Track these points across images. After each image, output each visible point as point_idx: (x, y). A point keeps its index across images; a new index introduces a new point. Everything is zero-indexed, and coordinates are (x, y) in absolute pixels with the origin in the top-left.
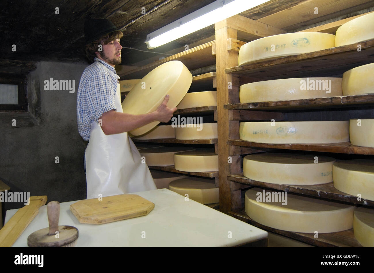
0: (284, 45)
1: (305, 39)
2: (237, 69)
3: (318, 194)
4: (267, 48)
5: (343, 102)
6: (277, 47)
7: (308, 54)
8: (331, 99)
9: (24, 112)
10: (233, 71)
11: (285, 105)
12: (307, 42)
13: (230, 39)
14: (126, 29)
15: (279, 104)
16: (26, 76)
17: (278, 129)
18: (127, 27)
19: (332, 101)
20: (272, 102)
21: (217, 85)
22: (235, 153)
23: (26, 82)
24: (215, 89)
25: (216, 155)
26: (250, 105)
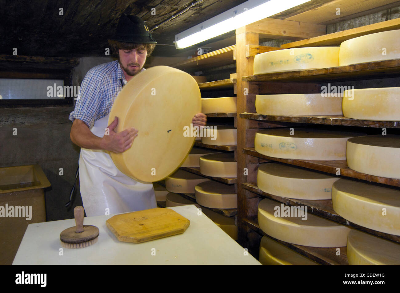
0: (287, 60)
1: (308, 55)
2: (252, 79)
3: (312, 210)
4: (272, 63)
5: (333, 124)
6: (281, 63)
7: (309, 71)
8: (324, 119)
9: (70, 106)
10: (248, 80)
11: (288, 120)
12: (310, 58)
13: (248, 46)
14: (152, 32)
15: (283, 119)
16: (71, 70)
17: (281, 144)
18: (153, 30)
19: (324, 122)
20: (278, 116)
21: (237, 92)
22: (251, 162)
23: (71, 77)
24: (235, 95)
25: (235, 161)
26: (260, 117)
